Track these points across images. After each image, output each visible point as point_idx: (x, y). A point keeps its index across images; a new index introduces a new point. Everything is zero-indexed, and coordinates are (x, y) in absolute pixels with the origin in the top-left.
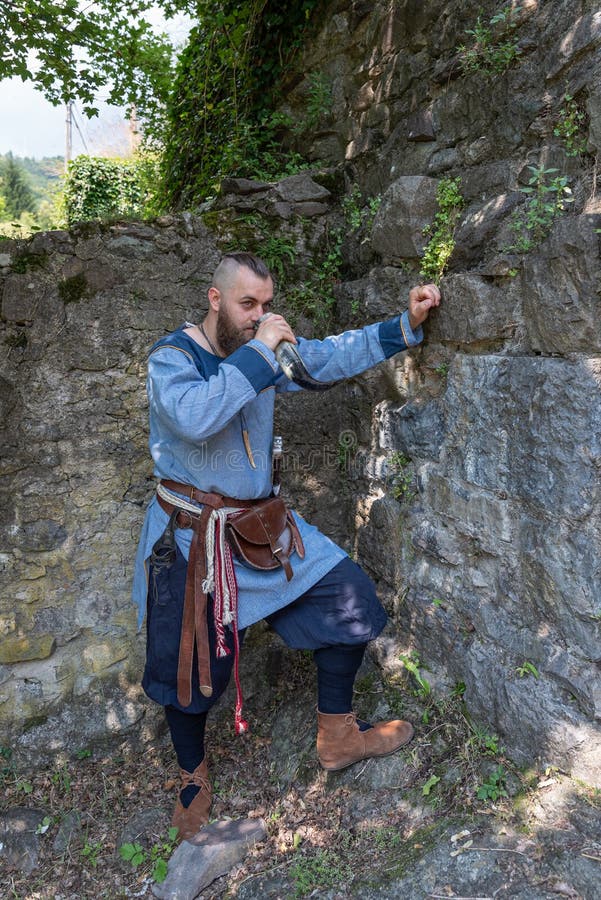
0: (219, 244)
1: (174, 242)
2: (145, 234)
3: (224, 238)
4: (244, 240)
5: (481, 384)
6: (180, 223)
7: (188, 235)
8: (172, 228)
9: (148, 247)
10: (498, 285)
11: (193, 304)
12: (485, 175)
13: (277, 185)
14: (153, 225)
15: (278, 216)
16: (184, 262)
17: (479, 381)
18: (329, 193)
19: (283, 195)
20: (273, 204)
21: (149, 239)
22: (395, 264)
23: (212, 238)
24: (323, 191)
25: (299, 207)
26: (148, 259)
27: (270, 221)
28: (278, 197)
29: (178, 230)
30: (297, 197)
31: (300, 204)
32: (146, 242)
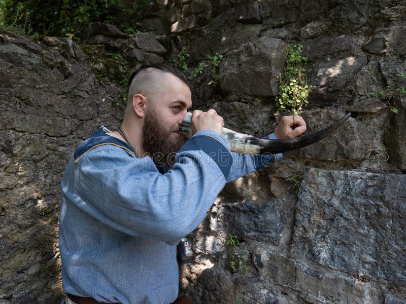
0: (94, 70)
1: (59, 60)
2: (33, 48)
3: (97, 66)
4: (112, 71)
5: (340, 192)
6: (63, 46)
7: (72, 57)
8: (56, 48)
9: (36, 60)
10: (361, 120)
11: (71, 114)
12: (330, 43)
13: (134, 37)
14: (39, 42)
15: (135, 58)
16: (65, 79)
17: (338, 190)
18: (166, 51)
19: (138, 45)
20: (131, 48)
21: (36, 52)
22: (244, 101)
23: (88, 63)
24: (162, 49)
25: (148, 56)
26: (34, 70)
27: (128, 61)
28: (135, 45)
29: (62, 51)
30: (147, 48)
31: (148, 54)
32: (34, 55)
